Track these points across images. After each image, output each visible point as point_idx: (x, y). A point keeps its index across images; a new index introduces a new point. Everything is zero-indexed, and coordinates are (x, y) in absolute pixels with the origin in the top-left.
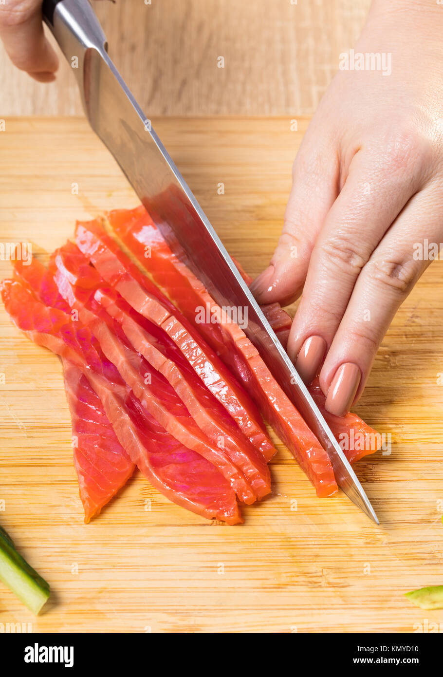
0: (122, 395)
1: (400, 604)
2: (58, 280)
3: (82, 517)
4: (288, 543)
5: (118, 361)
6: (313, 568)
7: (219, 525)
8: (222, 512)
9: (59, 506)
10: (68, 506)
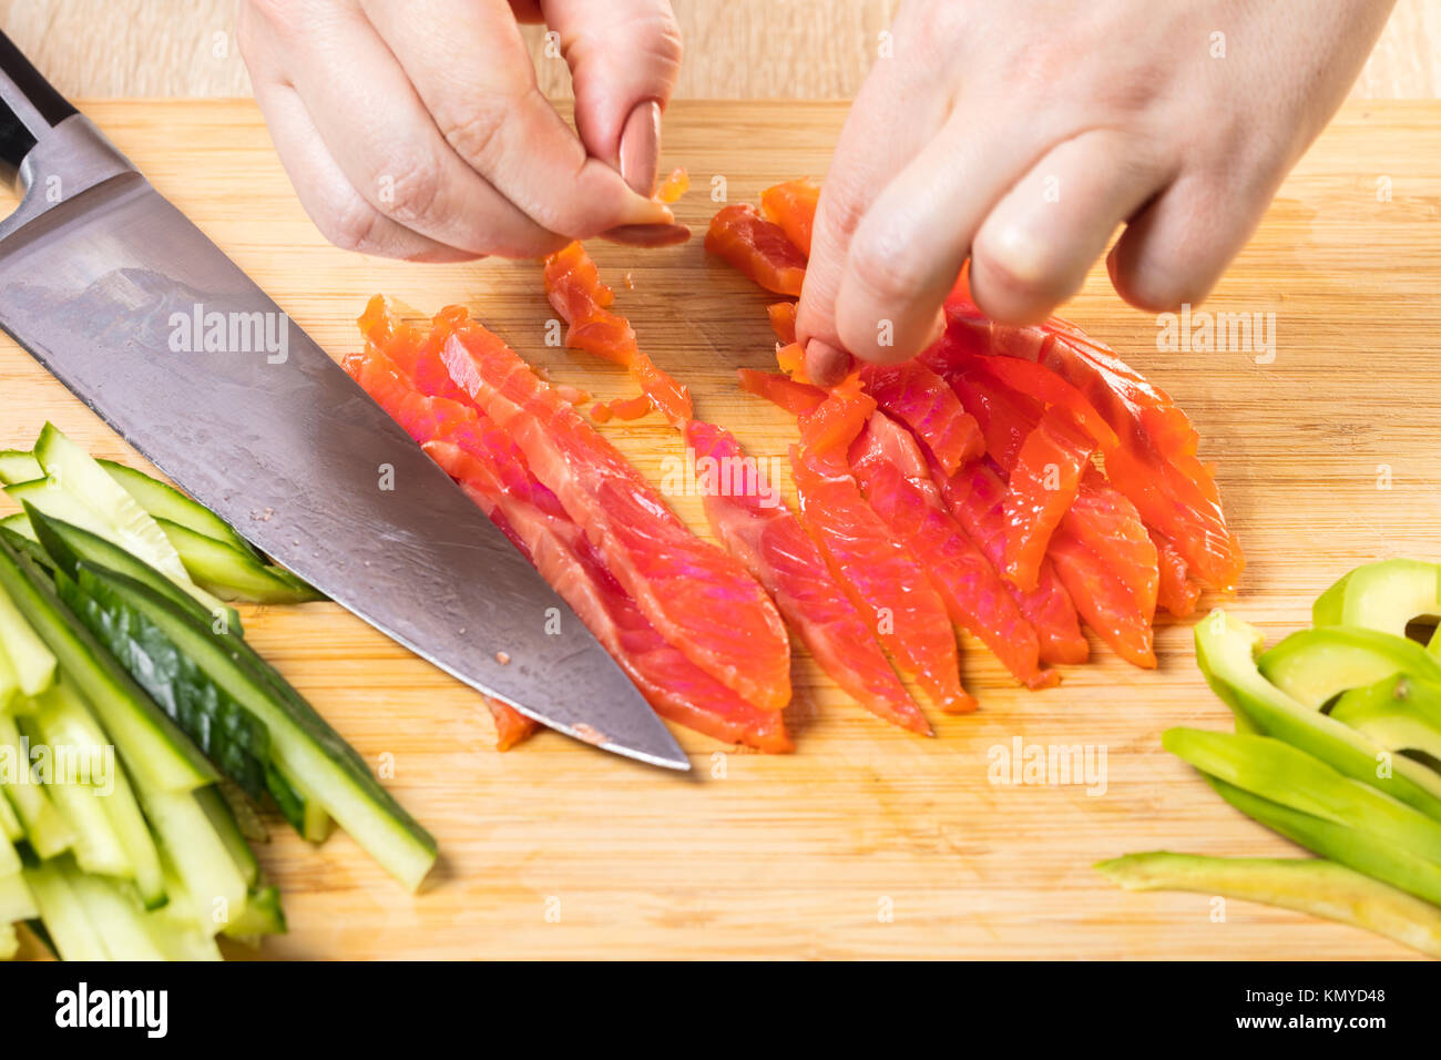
0: (569, 537)
1: (1084, 882)
2: (448, 357)
3: (495, 740)
4: (876, 783)
5: (558, 483)
6: (922, 823)
7: (749, 753)
8: (754, 728)
9: (453, 721)
10: (468, 722)
